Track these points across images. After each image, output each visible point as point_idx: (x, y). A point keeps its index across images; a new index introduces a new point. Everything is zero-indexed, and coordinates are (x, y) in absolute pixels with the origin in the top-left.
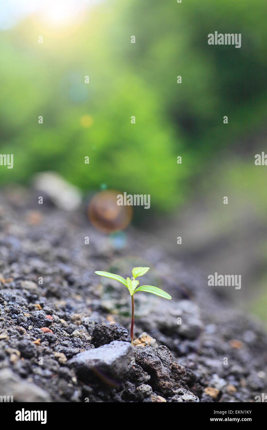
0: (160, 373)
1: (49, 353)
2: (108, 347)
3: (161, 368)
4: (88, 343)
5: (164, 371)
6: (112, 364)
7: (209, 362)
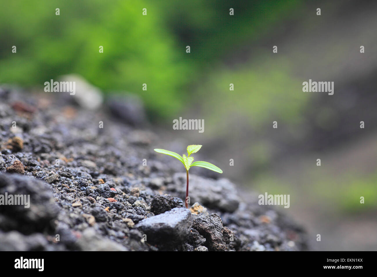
0: (214, 236)
1: (118, 219)
2: (170, 213)
3: (215, 232)
4: (149, 212)
5: (218, 234)
6: (176, 227)
7: (248, 232)
